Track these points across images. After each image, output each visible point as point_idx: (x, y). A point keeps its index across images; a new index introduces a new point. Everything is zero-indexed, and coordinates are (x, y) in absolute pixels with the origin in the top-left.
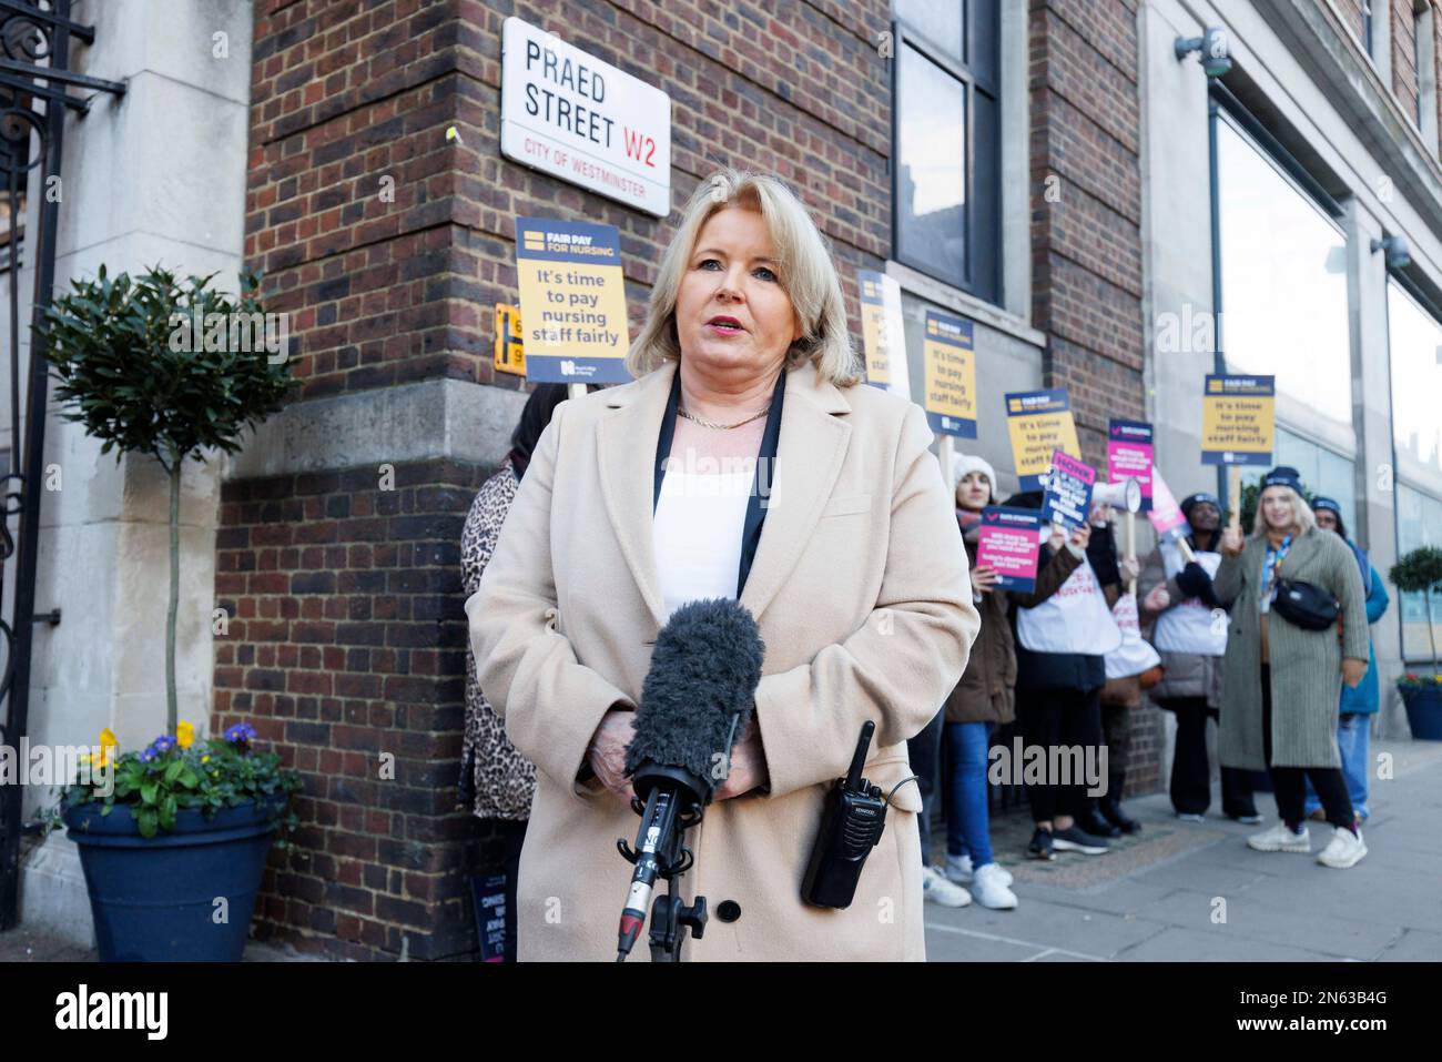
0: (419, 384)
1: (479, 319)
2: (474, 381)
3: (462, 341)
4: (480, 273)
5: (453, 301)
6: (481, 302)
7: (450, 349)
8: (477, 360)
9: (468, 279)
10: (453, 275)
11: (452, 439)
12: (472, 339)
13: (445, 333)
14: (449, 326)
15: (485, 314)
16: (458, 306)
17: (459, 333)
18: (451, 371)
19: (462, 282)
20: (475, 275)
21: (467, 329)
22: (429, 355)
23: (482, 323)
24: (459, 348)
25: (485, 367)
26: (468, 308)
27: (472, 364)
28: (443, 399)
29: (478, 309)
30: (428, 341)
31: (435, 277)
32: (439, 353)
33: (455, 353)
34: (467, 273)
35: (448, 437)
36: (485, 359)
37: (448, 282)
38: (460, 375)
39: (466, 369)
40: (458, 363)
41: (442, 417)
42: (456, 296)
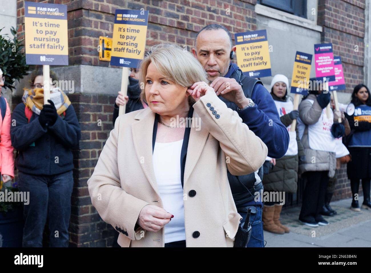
0: (73, 66)
1: (93, 43)
2: (91, 65)
3: (87, 51)
4: (93, 26)
5: (83, 37)
6: (94, 36)
7: (83, 54)
8: (93, 57)
9: (89, 28)
10: (83, 27)
11: (83, 86)
12: (90, 50)
13: (80, 49)
14: (82, 46)
15: (95, 41)
16: (85, 38)
17: (85, 48)
18: (83, 62)
19: (87, 30)
20: (91, 27)
21: (89, 46)
22: (76, 56)
23: (94, 44)
24: (85, 54)
25: (96, 60)
26: (89, 39)
27: (91, 59)
28: (80, 72)
29: (93, 39)
30: (75, 51)
31: (77, 28)
32: (79, 56)
33: (84, 56)
34: (88, 26)
35: (82, 86)
36: (95, 57)
37: (81, 30)
38: (86, 63)
39: (88, 61)
40: (85, 59)
41: (80, 79)
42: (85, 35)
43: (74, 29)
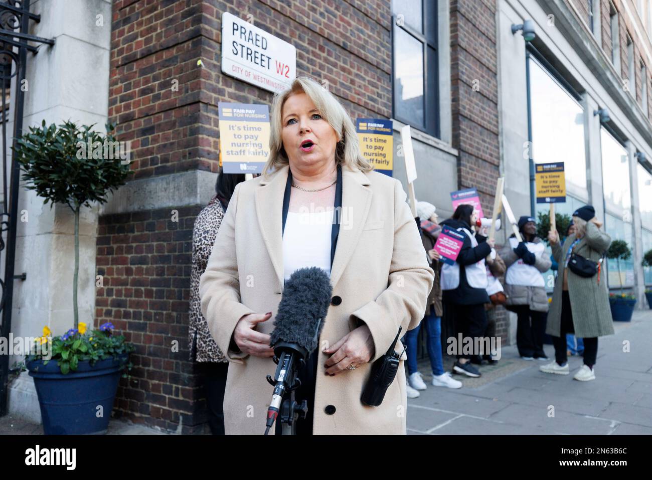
0: (186, 172)
1: (212, 144)
2: (211, 171)
3: (205, 154)
4: (212, 124)
5: (200, 136)
6: (213, 137)
7: (200, 157)
8: (212, 161)
9: (207, 126)
10: (200, 124)
11: (200, 196)
12: (209, 153)
13: (197, 150)
14: (199, 147)
15: (215, 142)
16: (203, 138)
17: (203, 150)
18: (199, 167)
19: (205, 128)
20: (210, 125)
21: (207, 148)
22: (190, 160)
23: (214, 146)
24: (203, 157)
25: (215, 164)
26: (207, 139)
27: (210, 163)
28: (196, 179)
29: (211, 139)
30: (190, 154)
31: (193, 125)
32: (195, 159)
33: (202, 159)
34: (207, 124)
35: (198, 196)
36: (215, 162)
37: (198, 128)
38: (204, 168)
39: (207, 166)
40: (203, 163)
41: (196, 187)
42: (202, 134)
43: (188, 126)
